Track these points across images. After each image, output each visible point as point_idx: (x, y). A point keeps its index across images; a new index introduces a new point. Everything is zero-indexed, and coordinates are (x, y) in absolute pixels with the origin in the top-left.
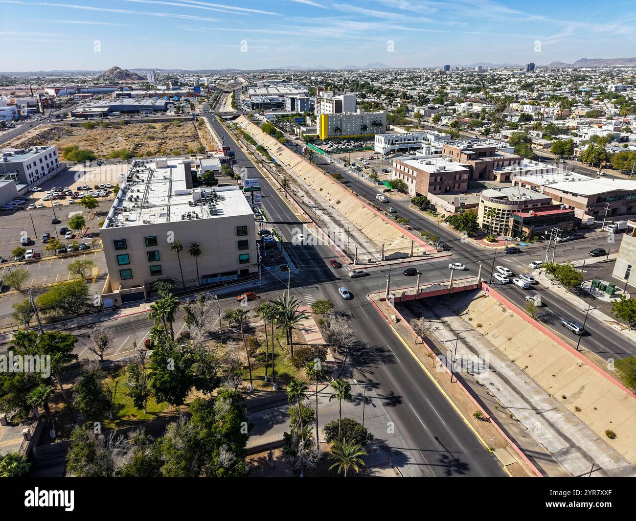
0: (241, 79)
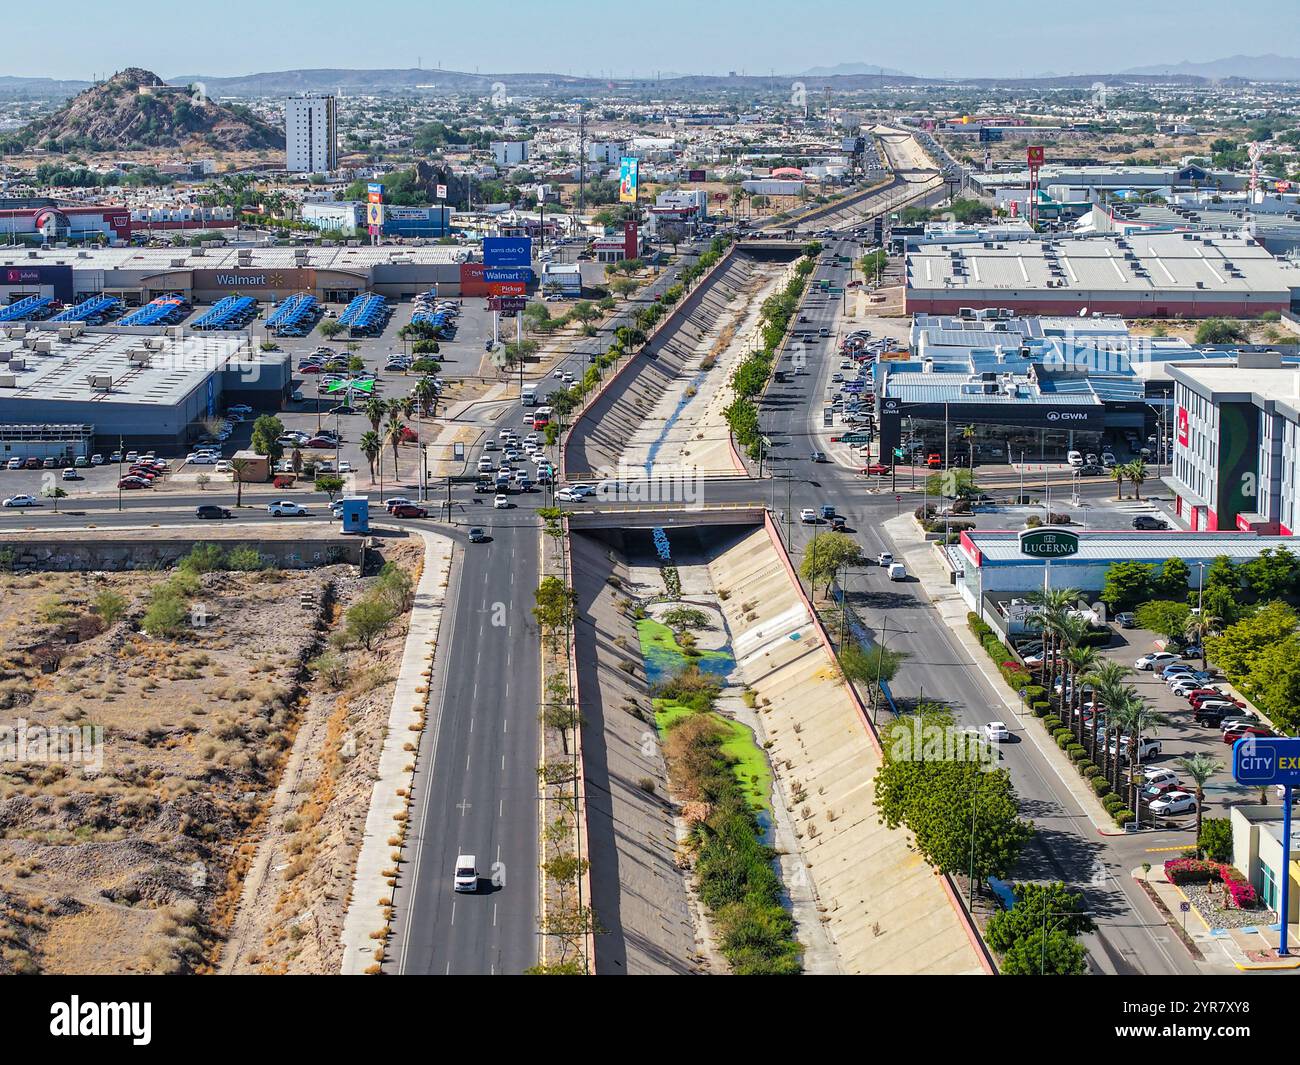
0: (908, 151)
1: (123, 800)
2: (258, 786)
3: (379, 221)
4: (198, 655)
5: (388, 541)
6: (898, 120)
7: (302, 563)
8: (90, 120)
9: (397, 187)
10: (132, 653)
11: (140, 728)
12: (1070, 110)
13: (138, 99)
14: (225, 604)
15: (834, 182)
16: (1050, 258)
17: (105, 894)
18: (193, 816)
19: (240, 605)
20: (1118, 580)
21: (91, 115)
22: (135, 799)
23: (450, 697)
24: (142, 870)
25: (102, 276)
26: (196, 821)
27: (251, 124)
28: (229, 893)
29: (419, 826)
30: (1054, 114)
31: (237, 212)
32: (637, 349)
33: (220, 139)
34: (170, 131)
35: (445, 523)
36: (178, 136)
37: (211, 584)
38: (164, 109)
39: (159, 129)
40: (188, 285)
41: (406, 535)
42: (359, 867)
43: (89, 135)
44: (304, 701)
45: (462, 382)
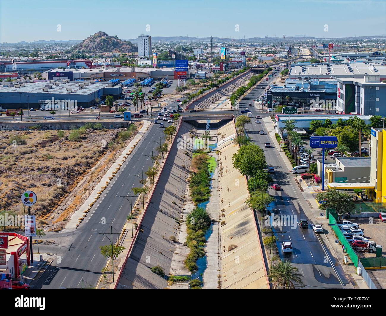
0: (306, 52)
1: (52, 167)
2: (88, 167)
3: (156, 63)
4: (80, 144)
5: (135, 122)
6: (306, 46)
7: (113, 128)
8: (89, 45)
9: (163, 56)
10: (64, 143)
11: (62, 157)
12: (353, 44)
13: (101, 40)
14: (91, 135)
15: (282, 57)
16: (328, 68)
17: (42, 184)
18: (68, 171)
19: (95, 136)
20: (313, 124)
21: (89, 44)
22: (54, 167)
23: (139, 149)
24: (52, 179)
25: (81, 74)
26: (69, 172)
27: (131, 46)
28: (73, 185)
29: (121, 170)
30: (348, 44)
31: (122, 63)
32: (215, 88)
33: (123, 50)
34: (110, 48)
35: (151, 119)
36: (112, 49)
37: (89, 131)
38: (108, 42)
39: (107, 47)
40: (103, 76)
41: (140, 121)
42: (103, 177)
43: (88, 49)
44: (105, 153)
45: (167, 94)
